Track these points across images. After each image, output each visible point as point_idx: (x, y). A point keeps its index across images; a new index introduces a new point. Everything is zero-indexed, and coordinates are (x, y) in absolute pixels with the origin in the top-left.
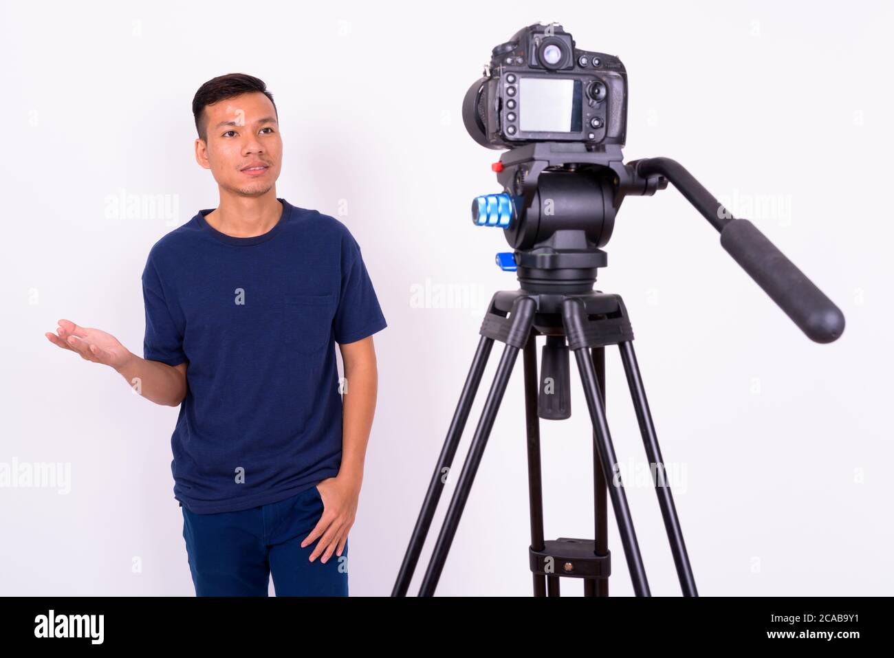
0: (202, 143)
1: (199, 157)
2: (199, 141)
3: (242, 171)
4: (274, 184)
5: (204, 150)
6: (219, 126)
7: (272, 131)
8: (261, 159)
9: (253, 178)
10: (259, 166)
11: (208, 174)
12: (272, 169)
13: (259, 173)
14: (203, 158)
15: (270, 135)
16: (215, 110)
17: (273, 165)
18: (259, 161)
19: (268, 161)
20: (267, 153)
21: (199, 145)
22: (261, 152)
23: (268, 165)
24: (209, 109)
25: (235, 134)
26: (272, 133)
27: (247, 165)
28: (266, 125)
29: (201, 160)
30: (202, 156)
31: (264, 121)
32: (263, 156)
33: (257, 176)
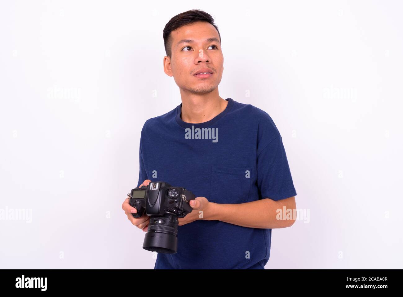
0: (168, 58)
1: (166, 69)
2: (167, 58)
3: (194, 75)
4: (217, 87)
5: (170, 63)
6: (179, 43)
7: (217, 48)
8: (208, 66)
9: (201, 80)
10: (206, 72)
11: (171, 80)
12: (215, 75)
13: (206, 76)
14: (168, 69)
15: (215, 50)
16: (177, 33)
17: (216, 72)
18: (207, 67)
19: (213, 69)
20: (212, 63)
21: (167, 60)
22: (207, 61)
23: (213, 71)
24: (173, 33)
25: (191, 50)
26: (216, 50)
27: (198, 70)
28: (213, 43)
29: (167, 70)
30: (168, 68)
31: (211, 40)
32: (209, 65)
33: (204, 79)
